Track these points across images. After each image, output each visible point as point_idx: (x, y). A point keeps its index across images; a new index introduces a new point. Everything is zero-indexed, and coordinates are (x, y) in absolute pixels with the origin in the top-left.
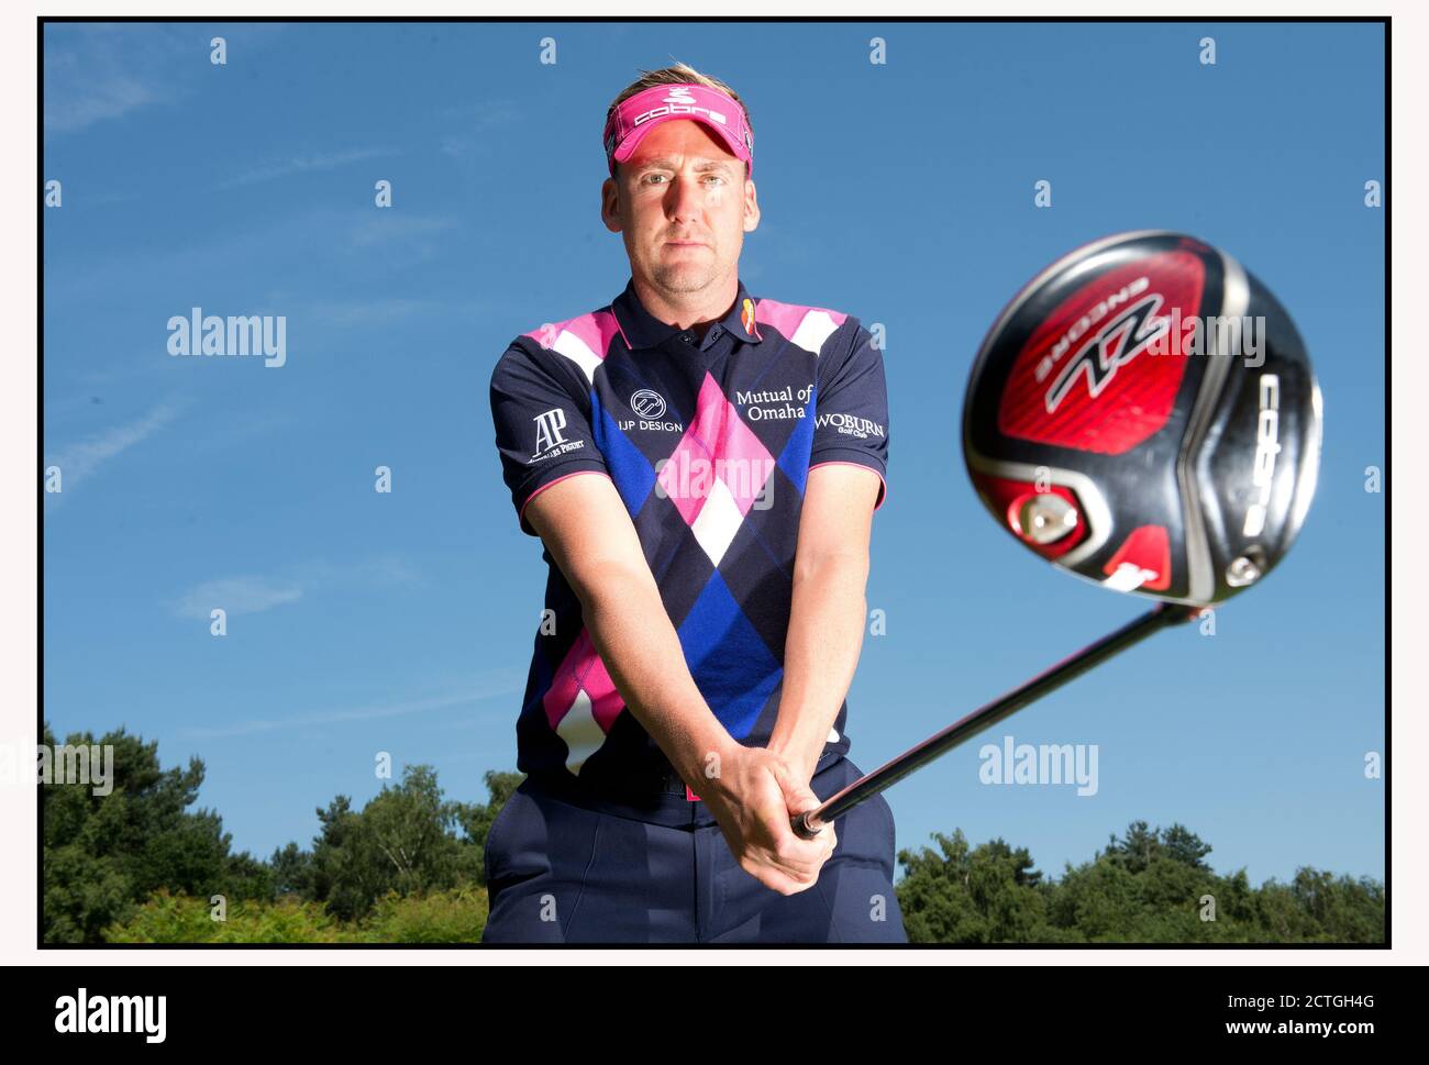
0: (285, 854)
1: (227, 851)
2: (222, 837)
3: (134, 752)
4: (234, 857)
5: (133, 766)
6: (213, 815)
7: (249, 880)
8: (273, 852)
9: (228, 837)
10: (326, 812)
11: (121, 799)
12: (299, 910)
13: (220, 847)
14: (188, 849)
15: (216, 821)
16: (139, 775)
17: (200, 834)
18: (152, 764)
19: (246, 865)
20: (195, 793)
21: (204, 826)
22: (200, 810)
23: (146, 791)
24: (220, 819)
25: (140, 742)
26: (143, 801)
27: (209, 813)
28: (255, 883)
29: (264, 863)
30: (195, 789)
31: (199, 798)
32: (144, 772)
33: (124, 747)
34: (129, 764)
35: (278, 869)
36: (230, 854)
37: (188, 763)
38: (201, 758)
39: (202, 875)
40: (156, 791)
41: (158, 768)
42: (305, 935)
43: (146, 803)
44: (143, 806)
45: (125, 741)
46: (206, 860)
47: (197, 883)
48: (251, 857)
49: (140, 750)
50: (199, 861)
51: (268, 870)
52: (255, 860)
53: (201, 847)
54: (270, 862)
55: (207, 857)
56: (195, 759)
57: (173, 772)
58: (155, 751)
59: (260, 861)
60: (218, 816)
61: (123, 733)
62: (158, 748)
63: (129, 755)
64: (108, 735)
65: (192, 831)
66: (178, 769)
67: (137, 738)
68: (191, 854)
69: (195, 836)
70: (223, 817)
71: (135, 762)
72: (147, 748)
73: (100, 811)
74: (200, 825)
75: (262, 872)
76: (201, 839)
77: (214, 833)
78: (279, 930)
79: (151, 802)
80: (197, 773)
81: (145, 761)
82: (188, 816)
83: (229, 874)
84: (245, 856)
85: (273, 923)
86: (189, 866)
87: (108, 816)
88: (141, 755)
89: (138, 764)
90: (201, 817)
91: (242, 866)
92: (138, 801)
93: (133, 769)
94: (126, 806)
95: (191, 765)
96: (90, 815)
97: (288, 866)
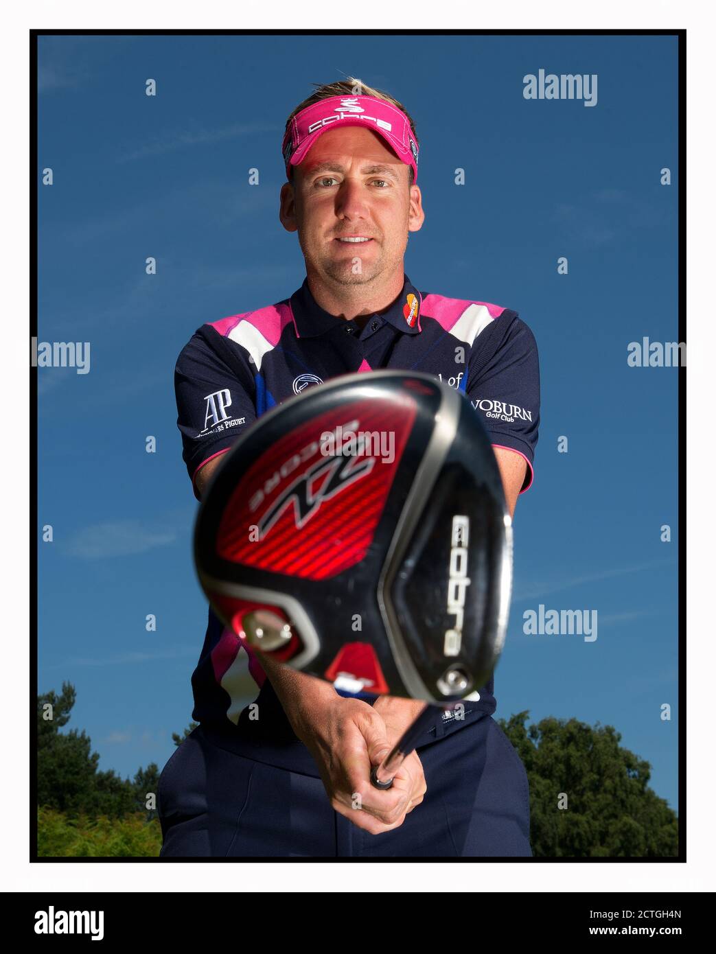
0: (146, 774)
1: (94, 769)
2: (90, 755)
4: (101, 775)
6: (83, 736)
7: (113, 797)
8: (136, 772)
9: (96, 757)
10: (181, 738)
12: (145, 826)
13: (88, 765)
14: (61, 766)
15: (85, 742)
17: (71, 754)
19: (111, 783)
20: (67, 715)
21: (75, 747)
22: (71, 731)
24: (89, 740)
27: (79, 734)
28: (118, 799)
29: (128, 781)
30: (67, 713)
31: (70, 720)
35: (139, 787)
36: (97, 772)
37: (61, 689)
38: (72, 684)
39: (72, 789)
42: (148, 849)
46: (75, 776)
47: (68, 796)
48: (116, 775)
50: (70, 776)
51: (130, 788)
52: (119, 778)
53: (71, 764)
54: (133, 780)
55: (77, 773)
56: (67, 685)
57: (48, 696)
59: (123, 779)
60: (86, 737)
65: (64, 750)
68: (62, 770)
69: (67, 755)
70: (92, 738)
74: (70, 745)
75: (124, 790)
76: (71, 757)
77: (83, 752)
78: (126, 843)
80: (69, 697)
82: (61, 736)
83: (96, 789)
84: (110, 775)
85: (121, 837)
86: (61, 781)
90: (72, 737)
91: (108, 783)
95: (63, 690)
97: (149, 784)
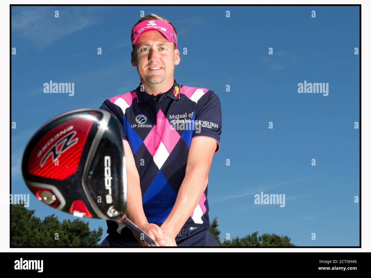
3: (82, 225)
5: (82, 229)
11: (78, 239)
16: (84, 232)
18: (88, 229)
20: (100, 238)
23: (86, 237)
25: (84, 222)
26: (85, 240)
30: (100, 237)
32: (85, 231)
33: (79, 224)
34: (81, 229)
38: (102, 227)
40: (89, 237)
41: (89, 230)
43: (86, 241)
44: (85, 242)
45: (79, 222)
49: (84, 225)
56: (100, 227)
57: (94, 231)
58: (88, 225)
61: (79, 220)
62: (89, 224)
63: (80, 226)
64: (75, 220)
66: (95, 230)
67: (83, 221)
71: (82, 228)
72: (86, 224)
73: (73, 243)
79: (87, 241)
80: (101, 232)
81: (85, 228)
87: (75, 245)
88: (84, 226)
89: (83, 229)
92: (84, 240)
93: (82, 231)
94: (80, 242)
95: (99, 229)
96: (70, 244)
